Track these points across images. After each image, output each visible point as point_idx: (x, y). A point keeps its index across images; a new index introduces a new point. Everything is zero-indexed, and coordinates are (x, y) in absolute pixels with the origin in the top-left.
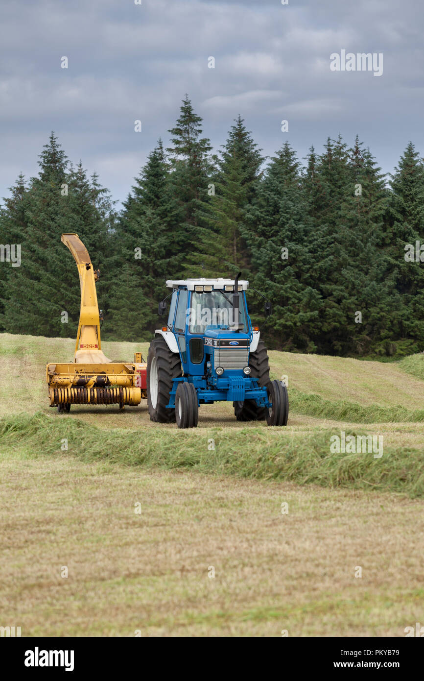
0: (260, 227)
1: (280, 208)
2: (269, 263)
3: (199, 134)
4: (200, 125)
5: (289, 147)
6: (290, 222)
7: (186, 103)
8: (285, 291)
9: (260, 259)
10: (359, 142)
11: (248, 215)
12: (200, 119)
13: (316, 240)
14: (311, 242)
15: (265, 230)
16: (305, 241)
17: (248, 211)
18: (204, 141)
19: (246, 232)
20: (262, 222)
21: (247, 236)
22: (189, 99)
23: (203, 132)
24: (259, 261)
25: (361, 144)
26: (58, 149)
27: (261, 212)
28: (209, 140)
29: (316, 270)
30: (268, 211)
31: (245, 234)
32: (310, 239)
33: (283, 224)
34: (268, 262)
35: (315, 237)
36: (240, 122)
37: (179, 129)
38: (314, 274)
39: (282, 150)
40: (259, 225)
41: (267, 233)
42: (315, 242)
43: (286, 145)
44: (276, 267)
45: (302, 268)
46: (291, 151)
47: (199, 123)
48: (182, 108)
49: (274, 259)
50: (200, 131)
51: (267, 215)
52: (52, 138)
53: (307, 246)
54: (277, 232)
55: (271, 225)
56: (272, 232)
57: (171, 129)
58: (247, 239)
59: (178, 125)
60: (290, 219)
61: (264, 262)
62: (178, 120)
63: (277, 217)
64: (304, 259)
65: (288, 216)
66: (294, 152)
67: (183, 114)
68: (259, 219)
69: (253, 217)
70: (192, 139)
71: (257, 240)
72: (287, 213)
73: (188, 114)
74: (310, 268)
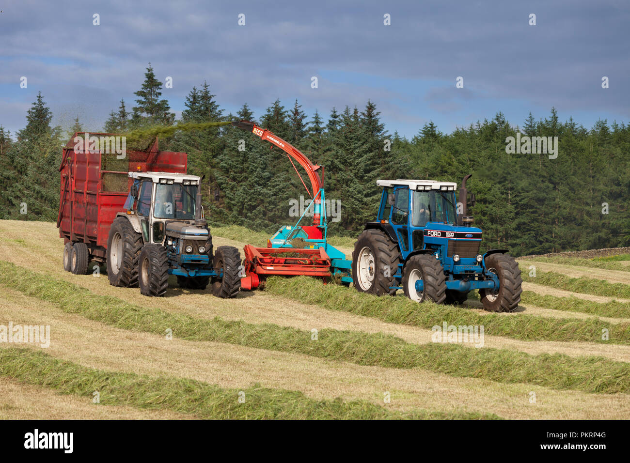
0: (231, 173)
1: (248, 158)
2: (243, 204)
3: (159, 96)
4: (161, 88)
5: (248, 108)
6: (258, 170)
7: (149, 70)
8: (256, 226)
9: (234, 200)
10: (298, 105)
11: (222, 164)
12: (160, 84)
13: (278, 185)
14: (274, 187)
15: (236, 176)
16: (270, 186)
17: (222, 160)
18: (164, 102)
19: (221, 177)
20: (233, 169)
21: (222, 181)
22: (152, 67)
23: (162, 94)
24: (233, 202)
25: (300, 106)
26: (44, 107)
27: (233, 162)
28: (167, 101)
29: (278, 209)
30: (238, 161)
31: (220, 179)
32: (273, 184)
33: (252, 172)
34: (242, 202)
35: (278, 183)
36: (206, 87)
37: (143, 92)
38: (276, 213)
39: (241, 110)
40: (231, 172)
41: (238, 179)
42: (277, 187)
43: (245, 106)
44: (248, 207)
45: (268, 207)
46: (249, 111)
47: (160, 87)
48: (147, 75)
49: (246, 200)
50: (160, 94)
51: (237, 164)
52: (40, 97)
53: (270, 190)
54: (246, 178)
55: (241, 173)
56: (242, 177)
57: (136, 92)
58: (222, 183)
59: (143, 88)
60: (257, 168)
61: (238, 203)
62: (143, 85)
63: (246, 165)
64: (270, 201)
65: (256, 165)
66: (252, 113)
67: (147, 79)
68: (231, 167)
69: (226, 165)
70: (154, 100)
71: (230, 184)
72: (254, 162)
73: (151, 79)
74: (274, 208)
